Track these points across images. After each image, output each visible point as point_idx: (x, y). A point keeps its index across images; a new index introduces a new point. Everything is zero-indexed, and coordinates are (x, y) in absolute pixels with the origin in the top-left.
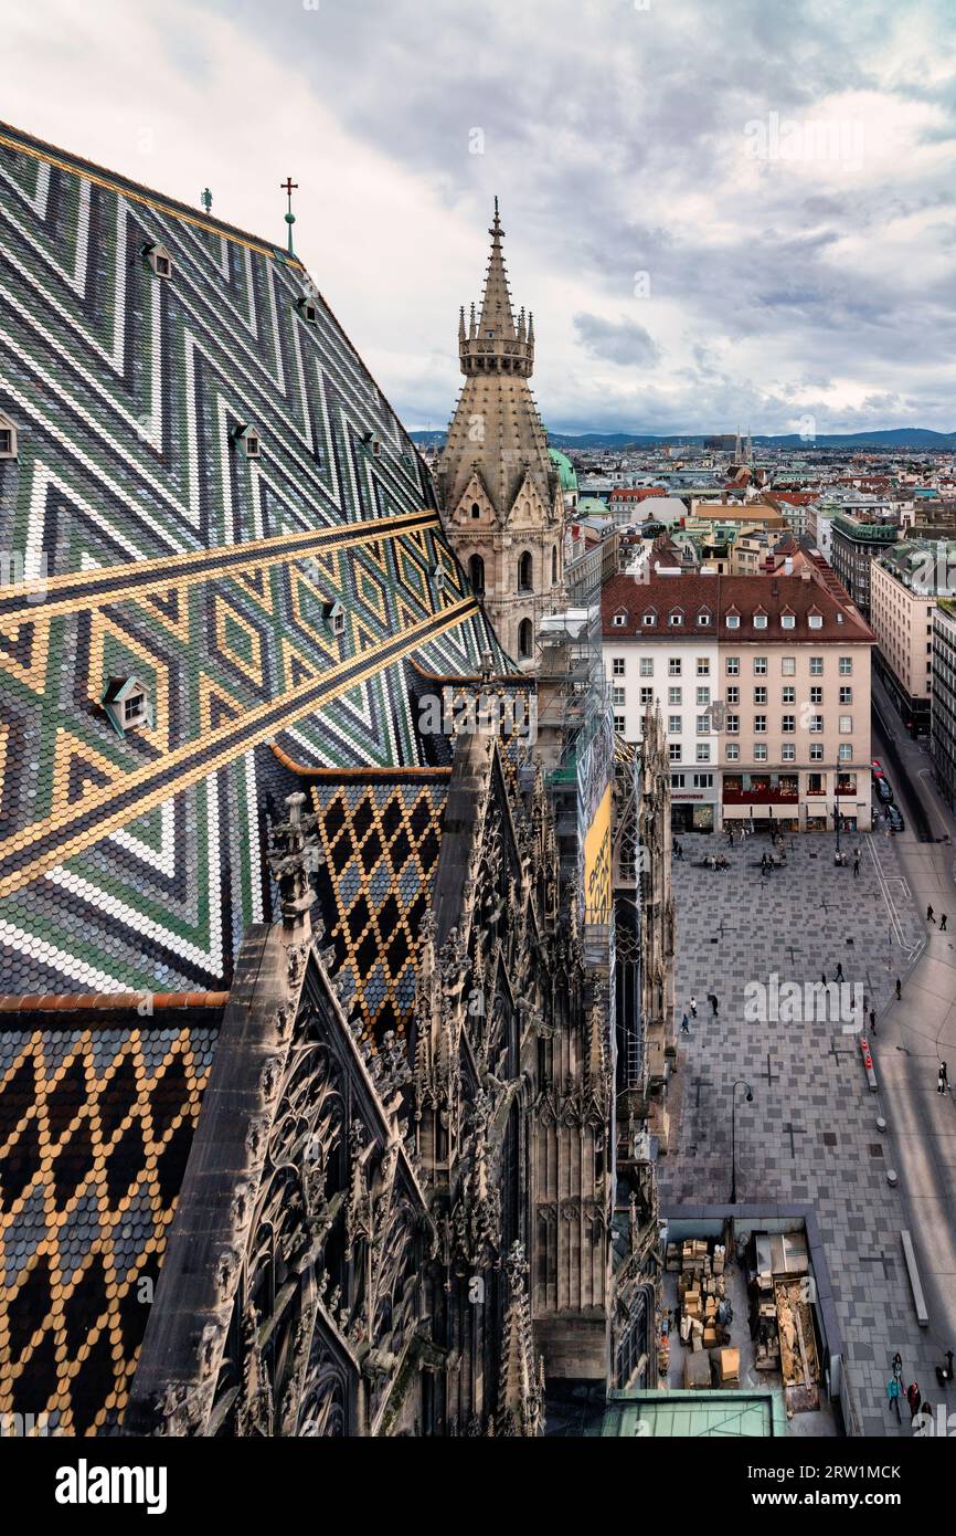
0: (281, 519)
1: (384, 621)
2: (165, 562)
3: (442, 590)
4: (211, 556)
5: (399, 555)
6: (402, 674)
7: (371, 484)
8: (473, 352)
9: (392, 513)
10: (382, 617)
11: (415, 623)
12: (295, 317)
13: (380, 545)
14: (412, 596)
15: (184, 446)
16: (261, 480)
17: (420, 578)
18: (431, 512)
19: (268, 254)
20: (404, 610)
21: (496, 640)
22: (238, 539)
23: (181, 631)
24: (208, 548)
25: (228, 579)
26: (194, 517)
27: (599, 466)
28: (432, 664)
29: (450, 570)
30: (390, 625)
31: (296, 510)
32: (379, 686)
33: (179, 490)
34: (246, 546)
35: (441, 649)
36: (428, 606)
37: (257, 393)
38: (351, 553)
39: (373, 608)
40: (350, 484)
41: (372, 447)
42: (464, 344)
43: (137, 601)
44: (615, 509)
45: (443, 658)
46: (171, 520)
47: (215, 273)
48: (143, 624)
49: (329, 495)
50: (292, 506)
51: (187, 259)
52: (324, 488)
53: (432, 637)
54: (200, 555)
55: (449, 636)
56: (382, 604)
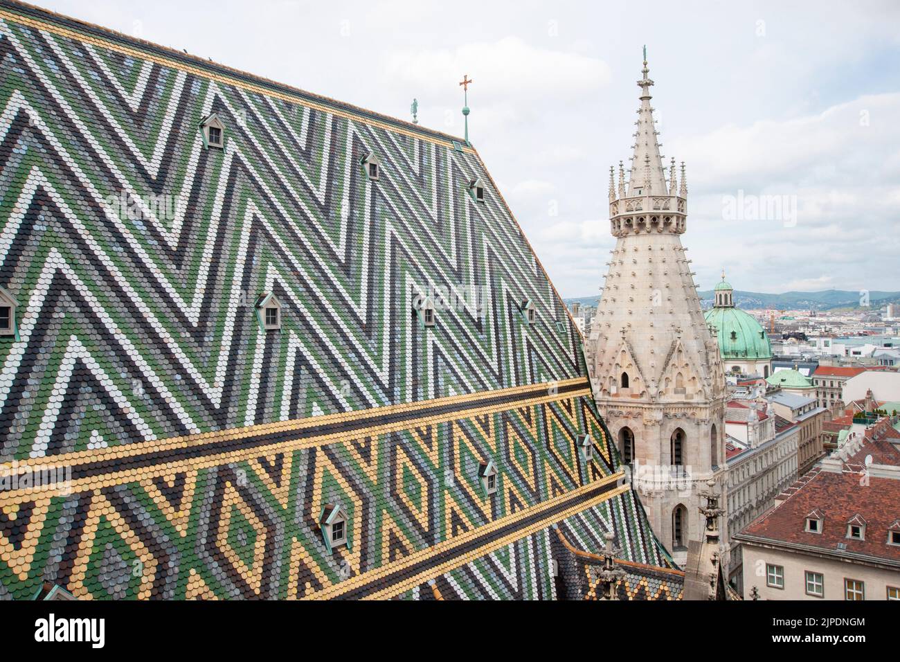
0: (448, 381)
1: (533, 486)
2: (364, 414)
3: (591, 462)
4: (395, 411)
5: (549, 422)
6: (548, 543)
7: (525, 350)
8: (622, 211)
9: (544, 379)
10: (531, 482)
11: (562, 492)
12: (467, 197)
13: (532, 411)
14: (561, 465)
15: (381, 317)
16: (435, 347)
17: (569, 448)
18: (583, 380)
19: (448, 145)
20: (552, 478)
21: (648, 524)
22: (415, 398)
23: (372, 473)
24: (393, 404)
25: (406, 432)
26: (384, 377)
27: (801, 330)
28: (578, 537)
29: (600, 442)
30: (538, 490)
31: (460, 374)
32: (526, 551)
33: (376, 354)
34: (421, 404)
35: (587, 524)
36: (576, 477)
37: (435, 268)
38: (505, 417)
39: (523, 472)
40: (506, 350)
41: (526, 313)
42: (615, 204)
43: (345, 444)
44: (820, 384)
45: (590, 534)
46: (370, 379)
47: (409, 169)
48: (348, 464)
49: (488, 360)
50: (458, 370)
51: (389, 161)
52: (484, 354)
53: (578, 509)
54: (387, 410)
55: (597, 511)
56: (531, 470)
